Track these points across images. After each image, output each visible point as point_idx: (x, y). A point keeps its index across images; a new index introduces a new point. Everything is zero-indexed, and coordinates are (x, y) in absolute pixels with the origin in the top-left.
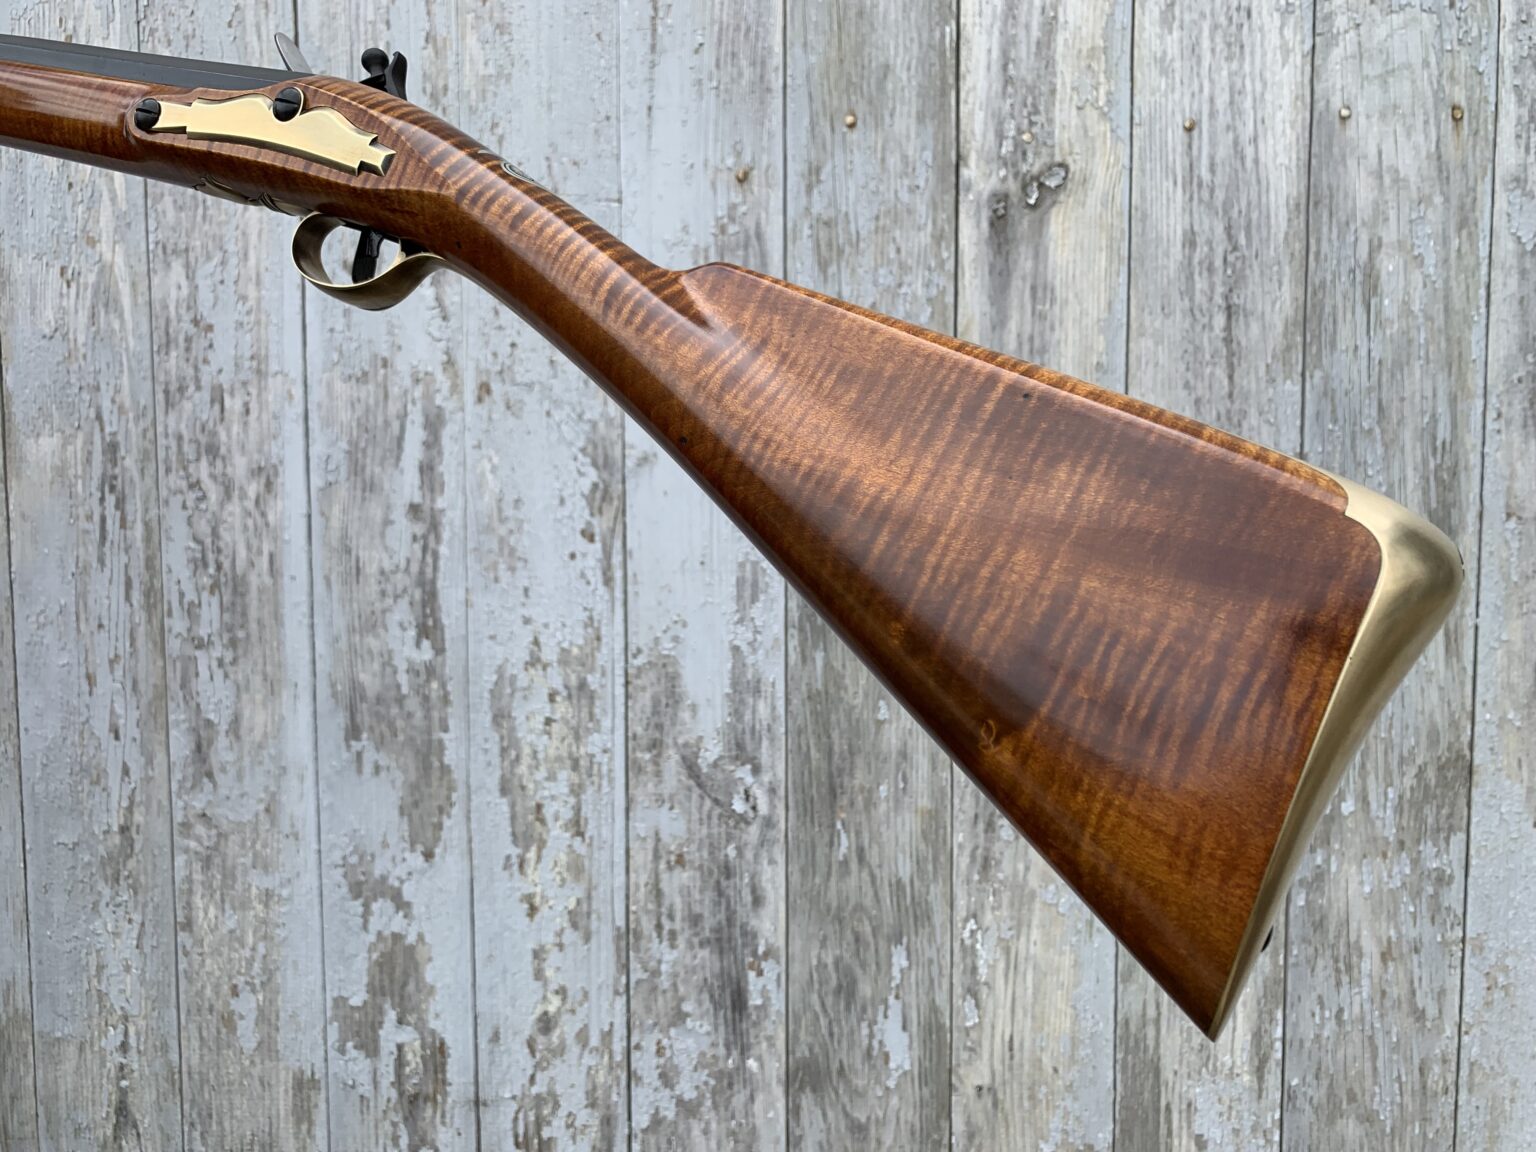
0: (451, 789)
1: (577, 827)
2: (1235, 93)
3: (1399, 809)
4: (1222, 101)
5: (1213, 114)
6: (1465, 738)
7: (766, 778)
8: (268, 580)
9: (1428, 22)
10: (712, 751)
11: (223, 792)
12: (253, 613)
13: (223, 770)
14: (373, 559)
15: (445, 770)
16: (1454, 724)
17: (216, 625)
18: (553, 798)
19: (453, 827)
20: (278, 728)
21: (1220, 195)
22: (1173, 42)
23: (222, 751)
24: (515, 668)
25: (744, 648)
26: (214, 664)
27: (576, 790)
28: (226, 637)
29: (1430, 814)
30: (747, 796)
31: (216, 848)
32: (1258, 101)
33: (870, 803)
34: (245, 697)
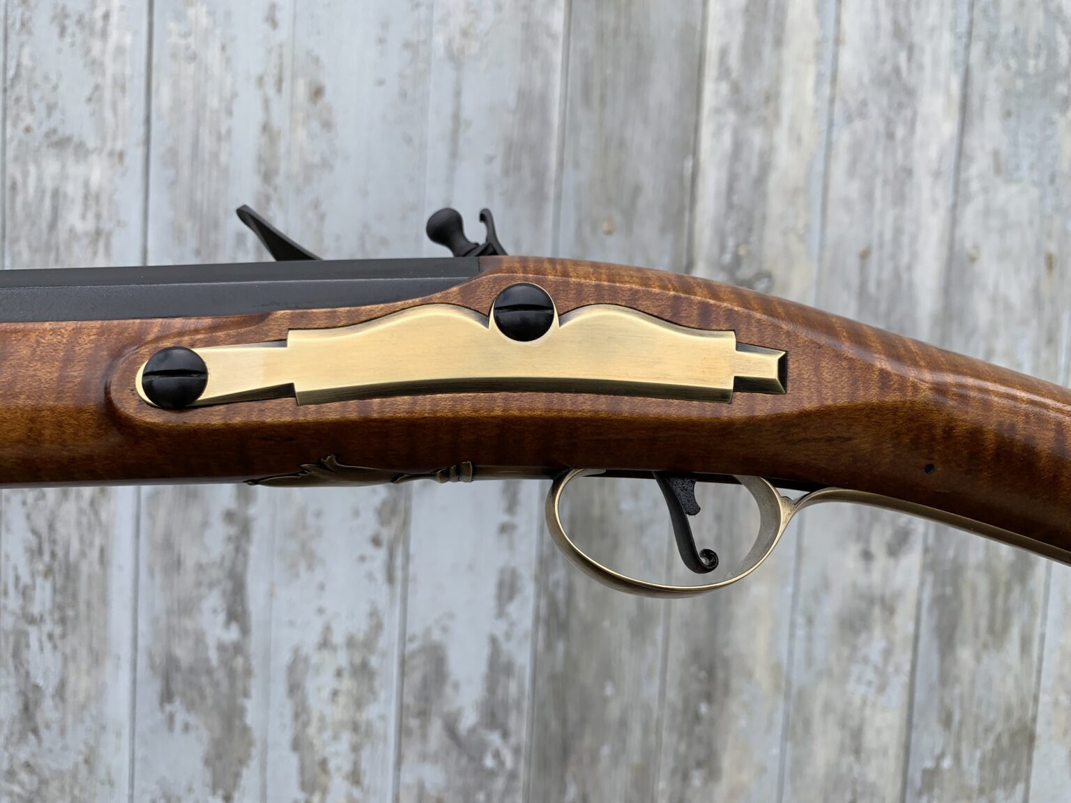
0: (250, 744)
1: (355, 777)
2: (898, 232)
3: (981, 766)
4: (888, 236)
5: (881, 246)
6: (1030, 714)
7: (513, 740)
8: (97, 567)
9: (1035, 193)
10: (469, 719)
11: (47, 744)
12: (83, 595)
13: (48, 726)
14: (191, 554)
15: (246, 730)
16: (1023, 704)
17: (48, 605)
18: (337, 754)
19: (250, 777)
20: (99, 693)
21: (883, 307)
22: (854, 189)
23: (48, 710)
24: (309, 648)
25: (501, 638)
26: (45, 638)
27: (356, 749)
28: (57, 616)
29: (1002, 768)
30: (497, 755)
31: (38, 792)
32: (914, 239)
33: (595, 759)
34: (71, 666)
